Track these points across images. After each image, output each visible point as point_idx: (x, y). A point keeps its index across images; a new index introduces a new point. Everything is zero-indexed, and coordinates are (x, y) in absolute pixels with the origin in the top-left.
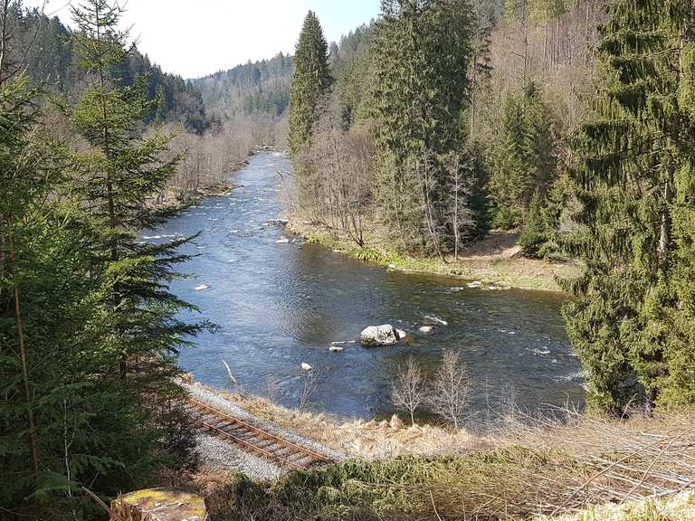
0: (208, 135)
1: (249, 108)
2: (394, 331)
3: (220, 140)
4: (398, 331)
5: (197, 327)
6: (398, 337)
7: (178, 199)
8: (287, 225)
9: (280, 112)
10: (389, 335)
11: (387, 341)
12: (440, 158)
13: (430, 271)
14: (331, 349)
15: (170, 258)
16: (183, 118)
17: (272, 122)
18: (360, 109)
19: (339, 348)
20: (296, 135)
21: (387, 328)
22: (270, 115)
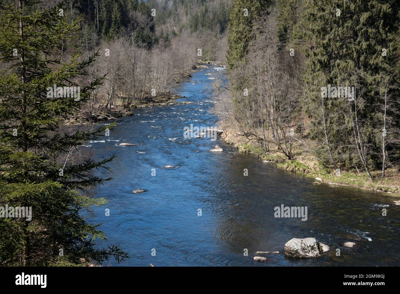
0: (155, 51)
1: (195, 25)
2: (318, 245)
3: (166, 55)
4: (321, 244)
5: (104, 253)
6: (321, 251)
7: (125, 107)
8: (222, 135)
9: (222, 30)
10: (313, 248)
11: (310, 255)
12: (370, 79)
13: (356, 185)
14: (255, 258)
15: (81, 180)
16: (134, 34)
17: (215, 39)
18: (295, 30)
19: (263, 258)
20: (234, 52)
21: (311, 241)
22: (214, 33)
